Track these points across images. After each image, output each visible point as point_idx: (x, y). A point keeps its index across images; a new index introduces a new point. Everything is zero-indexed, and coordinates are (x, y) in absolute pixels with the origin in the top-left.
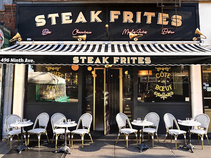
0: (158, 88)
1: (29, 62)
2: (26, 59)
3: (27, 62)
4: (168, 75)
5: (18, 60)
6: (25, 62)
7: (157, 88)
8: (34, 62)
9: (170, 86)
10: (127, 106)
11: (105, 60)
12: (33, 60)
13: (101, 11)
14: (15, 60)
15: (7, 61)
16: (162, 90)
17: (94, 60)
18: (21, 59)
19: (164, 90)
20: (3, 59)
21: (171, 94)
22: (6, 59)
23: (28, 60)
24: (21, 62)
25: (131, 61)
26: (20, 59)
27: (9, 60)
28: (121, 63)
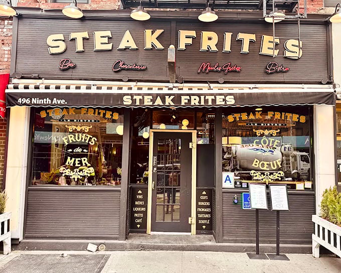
0: (257, 163)
1: (59, 103)
2: (55, 99)
3: (56, 103)
4: (276, 143)
5: (42, 100)
6: (53, 103)
7: (256, 165)
8: (66, 103)
9: (278, 162)
10: (204, 193)
11: (168, 101)
12: (64, 101)
13: (163, 30)
14: (38, 100)
15: (27, 102)
16: (265, 168)
17: (153, 101)
18: (48, 99)
19: (267, 167)
20: (20, 99)
21: (279, 175)
22: (25, 99)
23: (58, 100)
24: (48, 103)
25: (206, 101)
26: (45, 100)
27: (29, 101)
28: (192, 104)
